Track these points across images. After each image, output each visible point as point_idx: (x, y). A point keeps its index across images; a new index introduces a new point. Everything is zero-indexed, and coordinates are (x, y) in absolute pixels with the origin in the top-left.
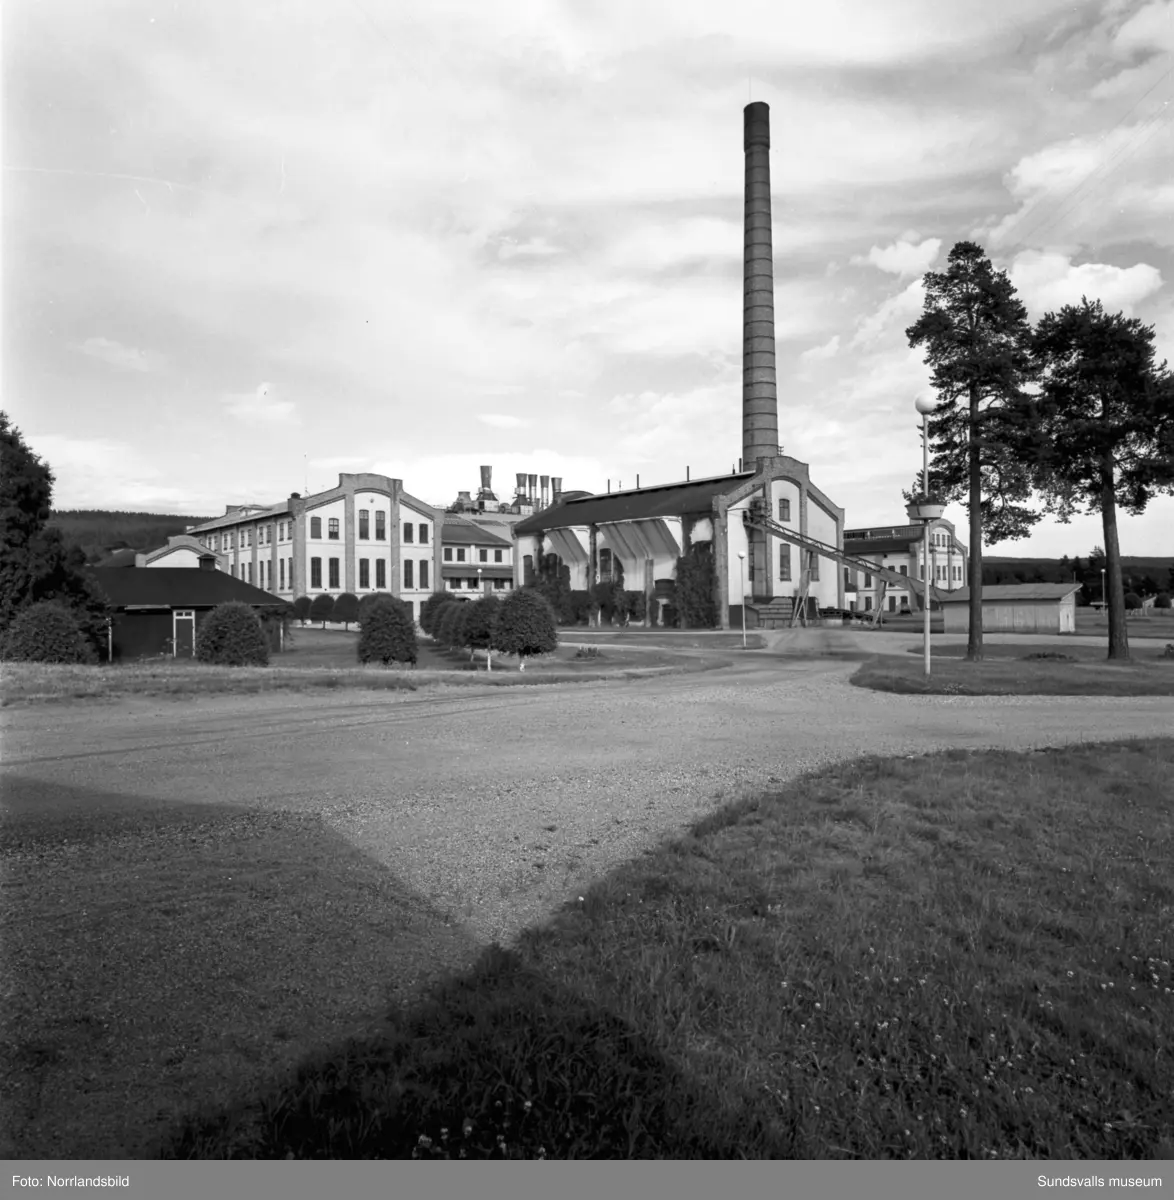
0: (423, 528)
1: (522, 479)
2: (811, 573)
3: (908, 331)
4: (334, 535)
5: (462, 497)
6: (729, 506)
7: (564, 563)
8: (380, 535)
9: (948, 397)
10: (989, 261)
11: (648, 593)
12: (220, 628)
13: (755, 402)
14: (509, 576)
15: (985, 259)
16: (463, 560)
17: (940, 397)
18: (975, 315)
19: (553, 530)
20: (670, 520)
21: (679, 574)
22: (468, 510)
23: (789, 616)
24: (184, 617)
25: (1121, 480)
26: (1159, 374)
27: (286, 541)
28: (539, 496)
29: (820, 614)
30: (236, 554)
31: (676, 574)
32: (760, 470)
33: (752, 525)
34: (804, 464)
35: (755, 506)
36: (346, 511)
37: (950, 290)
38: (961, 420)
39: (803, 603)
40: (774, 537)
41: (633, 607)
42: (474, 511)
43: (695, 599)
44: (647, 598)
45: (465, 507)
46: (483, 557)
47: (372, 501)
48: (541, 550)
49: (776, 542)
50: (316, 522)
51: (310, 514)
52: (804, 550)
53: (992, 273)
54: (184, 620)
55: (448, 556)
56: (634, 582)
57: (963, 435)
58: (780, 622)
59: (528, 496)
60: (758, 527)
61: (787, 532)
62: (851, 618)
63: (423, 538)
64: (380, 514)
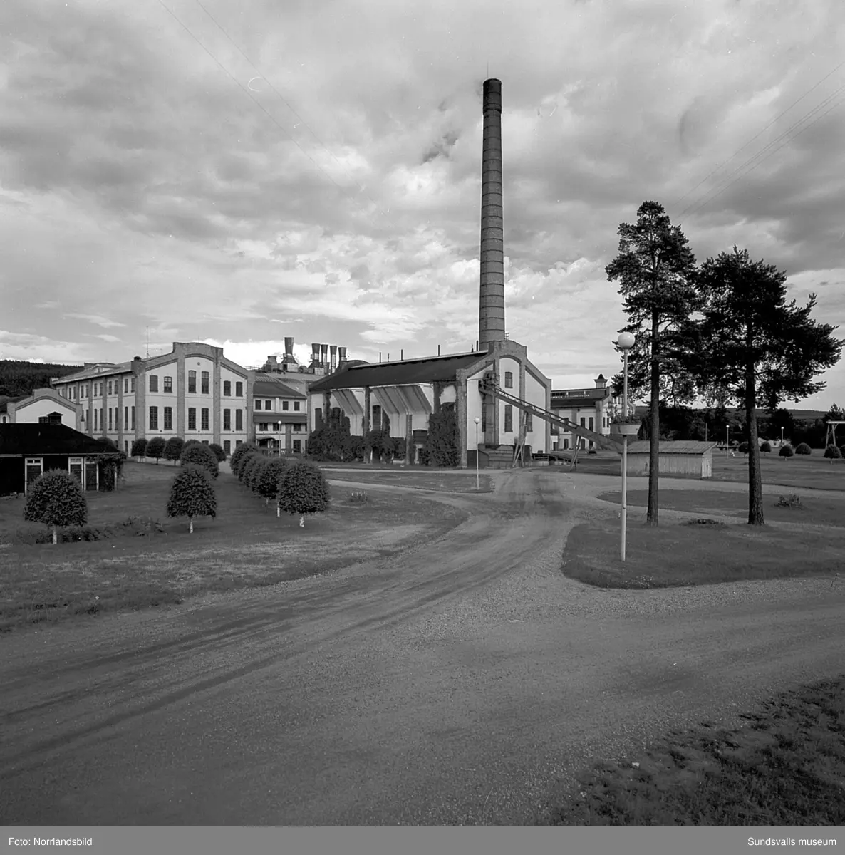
0: (239, 385)
1: (316, 348)
2: (527, 427)
3: (607, 269)
4: (168, 389)
5: (271, 361)
6: (468, 377)
7: (346, 415)
8: (205, 389)
9: (636, 320)
10: (668, 217)
11: (408, 439)
12: (44, 494)
13: (489, 298)
14: (304, 422)
15: (665, 215)
16: (270, 409)
17: (630, 320)
18: (657, 258)
19: (337, 390)
20: (425, 386)
21: (431, 426)
22: (274, 370)
23: (511, 459)
24: (34, 464)
25: (760, 388)
26: (789, 309)
27: (130, 393)
28: (329, 360)
29: (533, 457)
30: (91, 400)
31: (428, 426)
32: (491, 351)
33: (485, 391)
34: (524, 347)
35: (488, 377)
36: (178, 371)
37: (638, 237)
38: (644, 338)
39: (521, 450)
40: (501, 401)
41: (397, 449)
42: (280, 371)
43: (442, 445)
44: (407, 443)
45: (272, 368)
46: (285, 407)
47: (199, 364)
48: (328, 405)
49: (502, 404)
50: (154, 380)
51: (149, 373)
52: (522, 411)
53: (670, 227)
54: (34, 466)
55: (259, 406)
56: (398, 430)
57: (646, 349)
58: (504, 464)
59: (320, 361)
60: (489, 392)
61: (510, 397)
62: (555, 460)
63: (239, 393)
64: (205, 373)
